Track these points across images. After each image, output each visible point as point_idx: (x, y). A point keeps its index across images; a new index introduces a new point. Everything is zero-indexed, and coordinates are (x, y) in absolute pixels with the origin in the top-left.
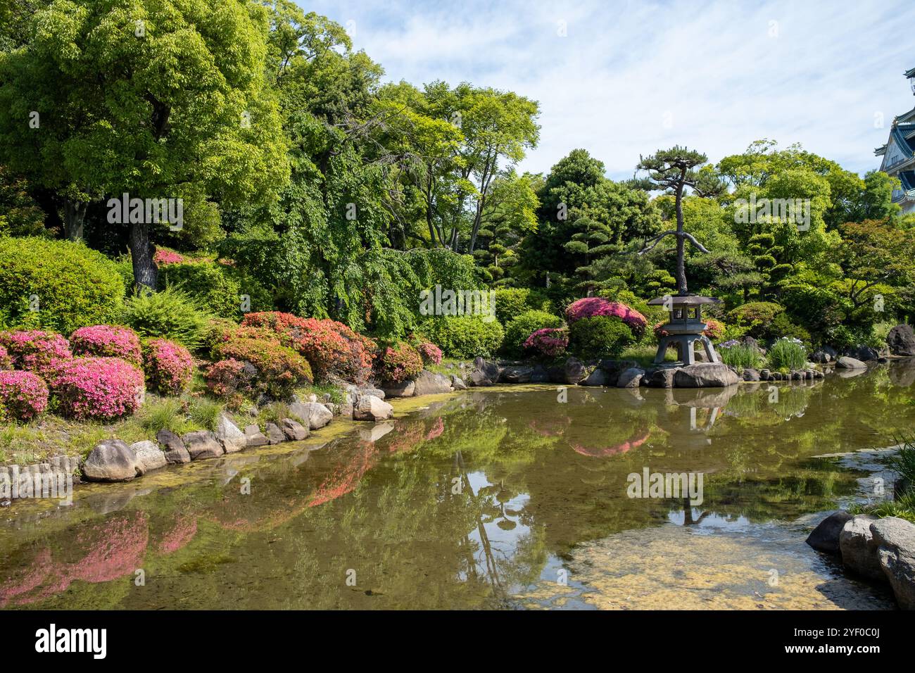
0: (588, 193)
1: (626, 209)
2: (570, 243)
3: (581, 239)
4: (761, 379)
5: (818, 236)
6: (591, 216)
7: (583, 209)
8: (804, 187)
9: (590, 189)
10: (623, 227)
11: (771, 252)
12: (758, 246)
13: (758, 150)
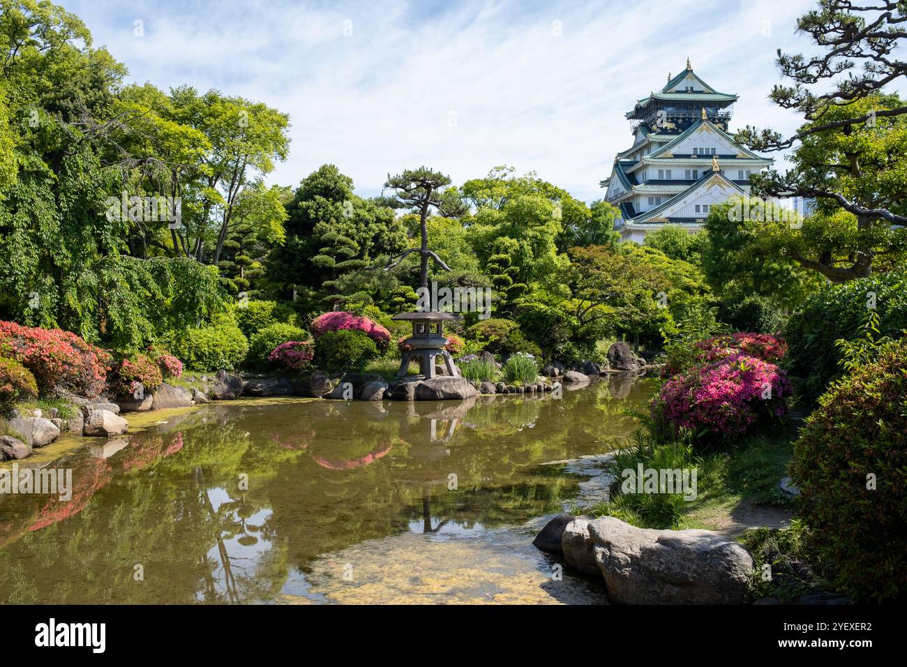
0: (337, 208)
1: (373, 226)
2: (318, 257)
3: (328, 254)
4: (497, 392)
5: (550, 259)
6: (339, 231)
7: (332, 224)
8: (538, 212)
9: (338, 204)
10: (370, 243)
11: (508, 272)
12: (496, 266)
13: (498, 175)
